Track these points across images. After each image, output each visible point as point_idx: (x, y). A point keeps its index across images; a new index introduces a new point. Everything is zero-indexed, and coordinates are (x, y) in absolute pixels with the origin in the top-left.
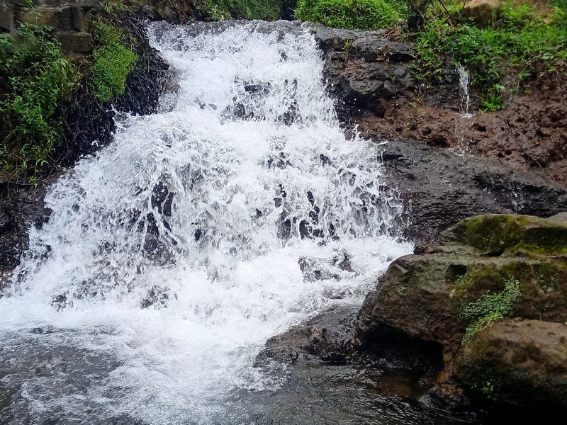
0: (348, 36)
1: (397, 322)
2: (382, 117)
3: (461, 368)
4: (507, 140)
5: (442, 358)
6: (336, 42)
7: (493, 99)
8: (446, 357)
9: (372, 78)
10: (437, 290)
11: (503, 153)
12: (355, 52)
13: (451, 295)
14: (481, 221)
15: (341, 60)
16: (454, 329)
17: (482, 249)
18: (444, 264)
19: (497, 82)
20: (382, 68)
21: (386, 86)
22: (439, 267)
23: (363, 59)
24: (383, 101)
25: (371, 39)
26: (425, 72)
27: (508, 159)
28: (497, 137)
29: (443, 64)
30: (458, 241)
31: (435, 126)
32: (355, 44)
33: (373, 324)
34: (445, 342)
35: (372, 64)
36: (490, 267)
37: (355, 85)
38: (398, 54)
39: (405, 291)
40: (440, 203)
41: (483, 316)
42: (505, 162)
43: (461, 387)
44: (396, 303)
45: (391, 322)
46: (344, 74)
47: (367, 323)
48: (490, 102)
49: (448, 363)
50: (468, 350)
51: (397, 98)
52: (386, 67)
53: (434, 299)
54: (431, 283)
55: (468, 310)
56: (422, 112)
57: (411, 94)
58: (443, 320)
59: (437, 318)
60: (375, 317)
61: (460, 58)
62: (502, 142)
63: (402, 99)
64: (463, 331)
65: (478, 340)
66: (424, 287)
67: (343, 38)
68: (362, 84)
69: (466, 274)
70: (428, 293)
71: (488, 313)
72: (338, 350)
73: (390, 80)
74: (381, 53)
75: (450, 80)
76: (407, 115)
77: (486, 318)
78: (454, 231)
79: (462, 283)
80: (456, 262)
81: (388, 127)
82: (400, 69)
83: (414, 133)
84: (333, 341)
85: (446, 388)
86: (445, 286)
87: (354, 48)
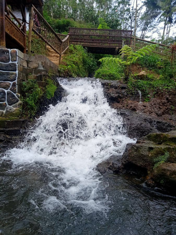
0: (110, 82)
1: (134, 162)
2: (119, 103)
3: (154, 176)
4: (151, 109)
5: (147, 172)
6: (106, 84)
7: (147, 99)
8: (149, 172)
9: (116, 93)
10: (145, 154)
11: (151, 113)
12: (112, 86)
13: (150, 156)
14: (155, 135)
15: (108, 88)
16: (151, 165)
17: (156, 142)
18: (147, 147)
19: (148, 94)
20: (119, 91)
21: (120, 95)
22: (145, 147)
23: (114, 88)
24: (119, 99)
25: (116, 83)
26: (130, 92)
27: (152, 114)
28: (149, 108)
29: (134, 90)
30: (148, 140)
31: (133, 106)
32: (111, 84)
33: (127, 162)
34: (148, 168)
35: (116, 89)
36: (160, 148)
37: (112, 95)
38: (123, 87)
39: (136, 153)
40: (137, 126)
41: (159, 162)
42: (151, 115)
43: (154, 181)
44: (134, 157)
45: (132, 162)
46: (109, 92)
47: (125, 162)
48: (146, 99)
49: (149, 174)
50: (156, 171)
51: (123, 98)
52: (120, 90)
53: (145, 156)
54: (144, 152)
55: (155, 160)
56: (130, 102)
57: (126, 97)
58: (147, 162)
59: (146, 161)
60: (128, 160)
61: (139, 88)
62: (150, 110)
63: (124, 99)
64: (154, 165)
65: (158, 168)
66: (142, 153)
67: (108, 83)
68: (114, 94)
69: (153, 150)
70: (142, 154)
71: (160, 161)
72: (118, 169)
73: (121, 94)
74: (118, 87)
75: (136, 94)
76: (125, 103)
77: (160, 162)
78: (147, 137)
79: (152, 152)
80: (150, 146)
81: (120, 106)
82: (123, 91)
83: (127, 107)
84: (116, 166)
85: (150, 181)
86: (148, 153)
87: (111, 85)
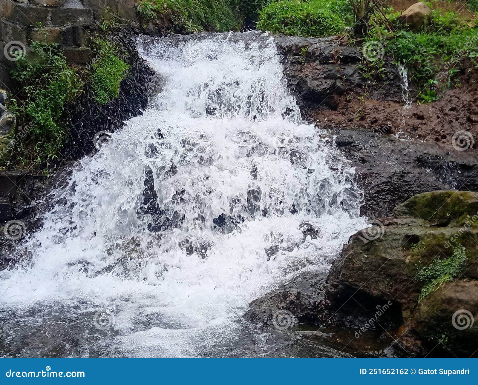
0: (305, 43)
1: (361, 286)
2: (336, 110)
3: (419, 323)
4: (442, 126)
5: (401, 314)
6: (294, 48)
7: (428, 92)
8: (405, 314)
9: (325, 78)
10: (395, 257)
11: (440, 137)
12: (311, 57)
13: (407, 261)
14: (429, 197)
15: (299, 63)
16: (411, 290)
17: (431, 221)
18: (400, 235)
19: (432, 77)
20: (334, 69)
21: (338, 84)
22: (395, 237)
23: (317, 62)
24: (336, 97)
25: (324, 45)
26: (370, 71)
27: (443, 142)
28: (434, 124)
29: (386, 64)
30: (410, 215)
31: (381, 116)
32: (310, 50)
33: (340, 287)
34: (404, 301)
35: (326, 66)
36: (440, 236)
37: (313, 84)
38: (347, 57)
39: (367, 258)
40: (389, 182)
41: (435, 278)
42: (442, 145)
43: (420, 339)
44: (360, 268)
45: (356, 285)
46: (302, 75)
47: (335, 287)
48: (426, 95)
49: (406, 319)
50: (424, 308)
51: (348, 94)
52: (337, 68)
53: (393, 265)
54: (389, 251)
55: (422, 273)
56: (369, 104)
57: (359, 90)
58: (401, 282)
59: (396, 280)
60: (342, 281)
61: (400, 58)
62: (438, 128)
63: (352, 95)
64: (419, 291)
65: (432, 299)
66: (383, 255)
67: (300, 45)
68: (317, 82)
69: (419, 243)
70: (386, 259)
71: (439, 275)
72: (312, 310)
73: (341, 78)
74: (333, 57)
75: (392, 77)
76: (357, 108)
77: (439, 280)
78: (406, 206)
79: (416, 251)
80: (410, 233)
81: (341, 118)
82: (349, 70)
83: (363, 123)
84: (307, 302)
85: (407, 340)
86: (402, 254)
87: (309, 53)
